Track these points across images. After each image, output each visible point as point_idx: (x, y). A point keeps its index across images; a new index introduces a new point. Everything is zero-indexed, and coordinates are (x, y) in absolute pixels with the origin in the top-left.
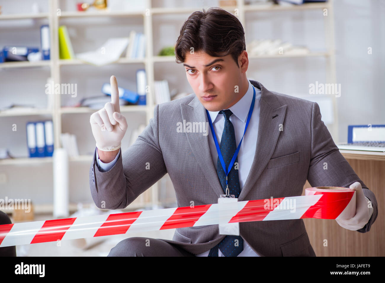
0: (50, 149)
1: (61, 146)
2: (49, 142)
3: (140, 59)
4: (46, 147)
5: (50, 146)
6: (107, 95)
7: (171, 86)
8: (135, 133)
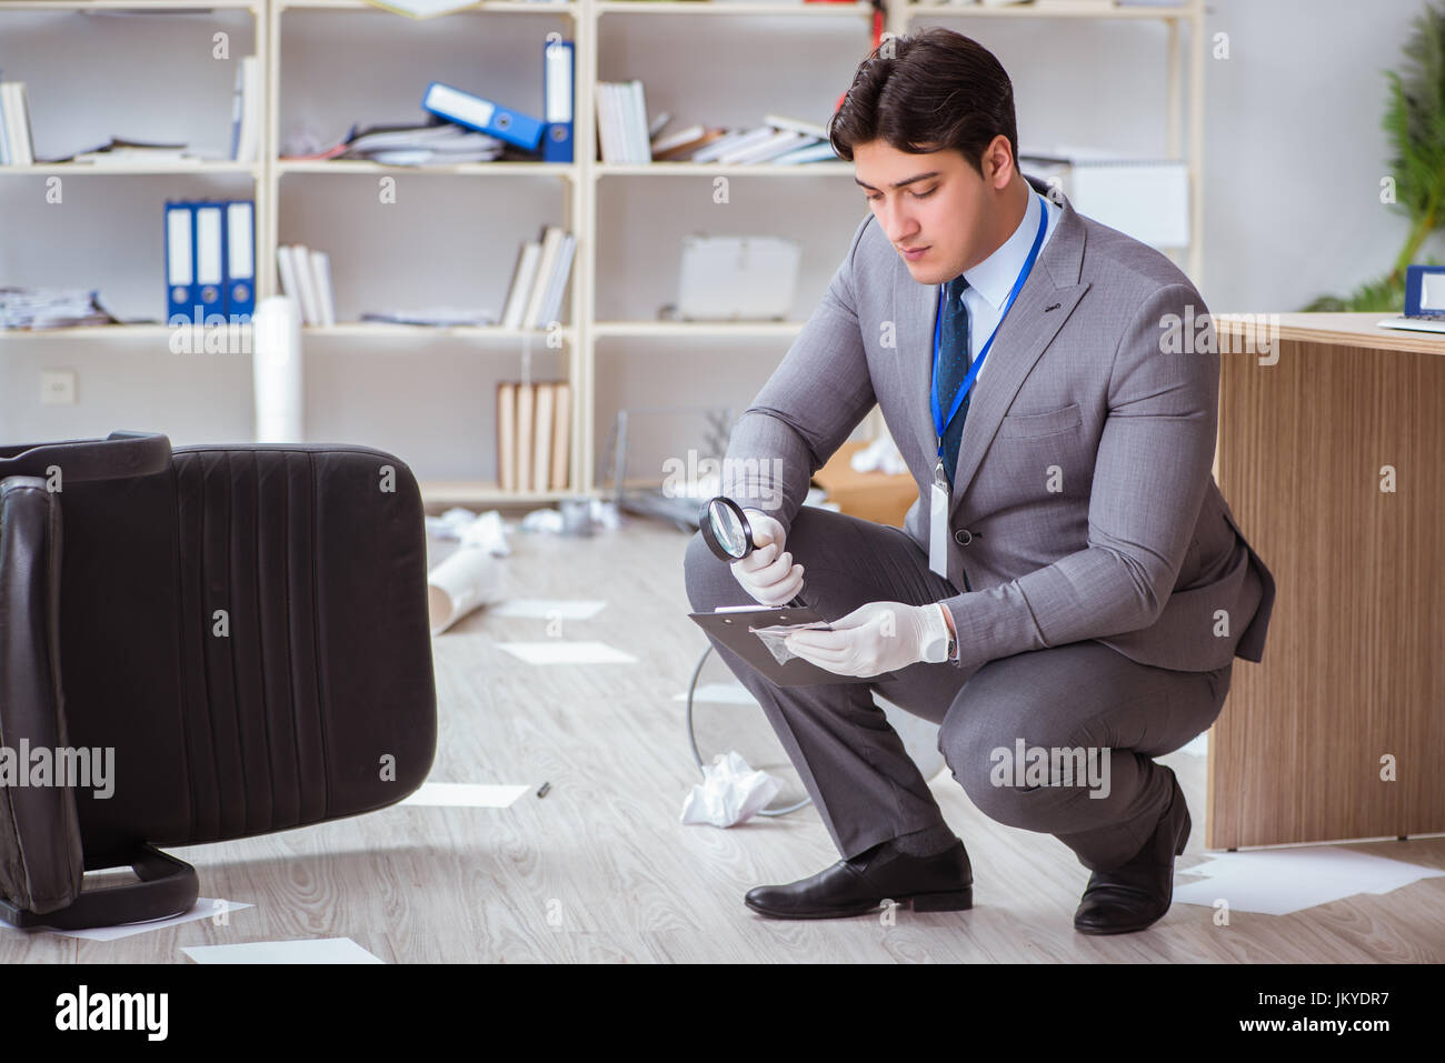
0: (241, 294)
1: (281, 290)
2: (240, 269)
4: (227, 285)
5: (241, 282)
6: (440, 120)
7: (652, 103)
8: (532, 252)
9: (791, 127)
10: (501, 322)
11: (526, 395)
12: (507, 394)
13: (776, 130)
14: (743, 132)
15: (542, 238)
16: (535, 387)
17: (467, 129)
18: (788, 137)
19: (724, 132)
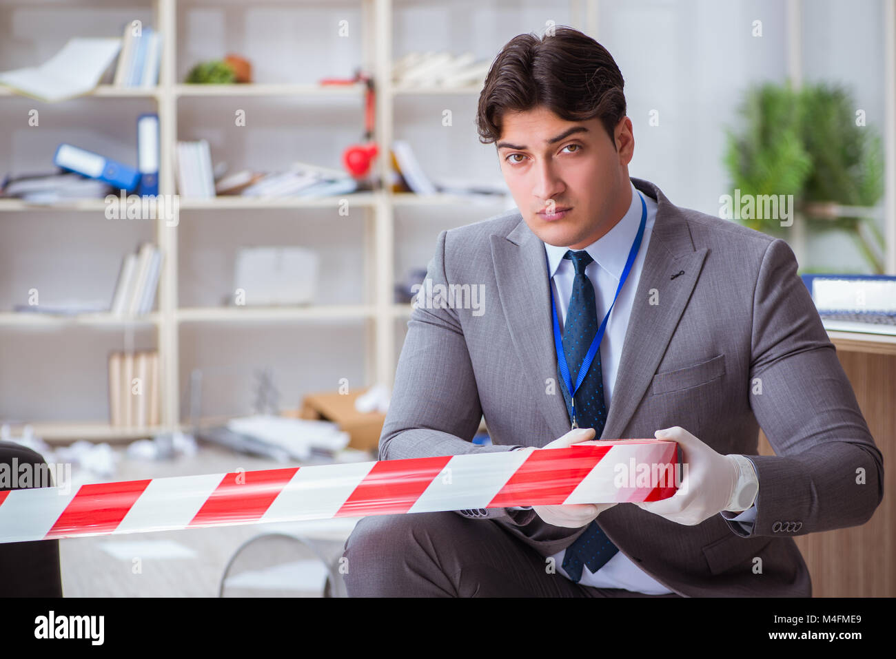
3: (147, 88)
6: (66, 172)
7: (216, 155)
8: (131, 263)
9: (312, 172)
10: (109, 310)
11: (129, 362)
12: (116, 363)
13: (300, 175)
14: (278, 174)
15: (138, 251)
16: (136, 354)
17: (85, 177)
18: (309, 179)
19: (264, 175)
